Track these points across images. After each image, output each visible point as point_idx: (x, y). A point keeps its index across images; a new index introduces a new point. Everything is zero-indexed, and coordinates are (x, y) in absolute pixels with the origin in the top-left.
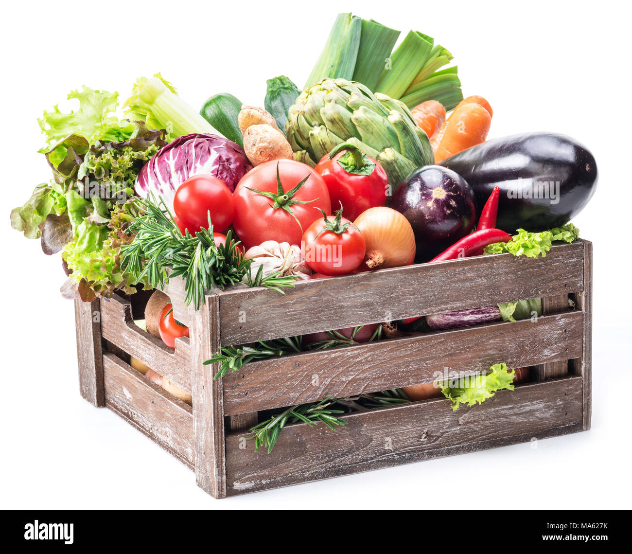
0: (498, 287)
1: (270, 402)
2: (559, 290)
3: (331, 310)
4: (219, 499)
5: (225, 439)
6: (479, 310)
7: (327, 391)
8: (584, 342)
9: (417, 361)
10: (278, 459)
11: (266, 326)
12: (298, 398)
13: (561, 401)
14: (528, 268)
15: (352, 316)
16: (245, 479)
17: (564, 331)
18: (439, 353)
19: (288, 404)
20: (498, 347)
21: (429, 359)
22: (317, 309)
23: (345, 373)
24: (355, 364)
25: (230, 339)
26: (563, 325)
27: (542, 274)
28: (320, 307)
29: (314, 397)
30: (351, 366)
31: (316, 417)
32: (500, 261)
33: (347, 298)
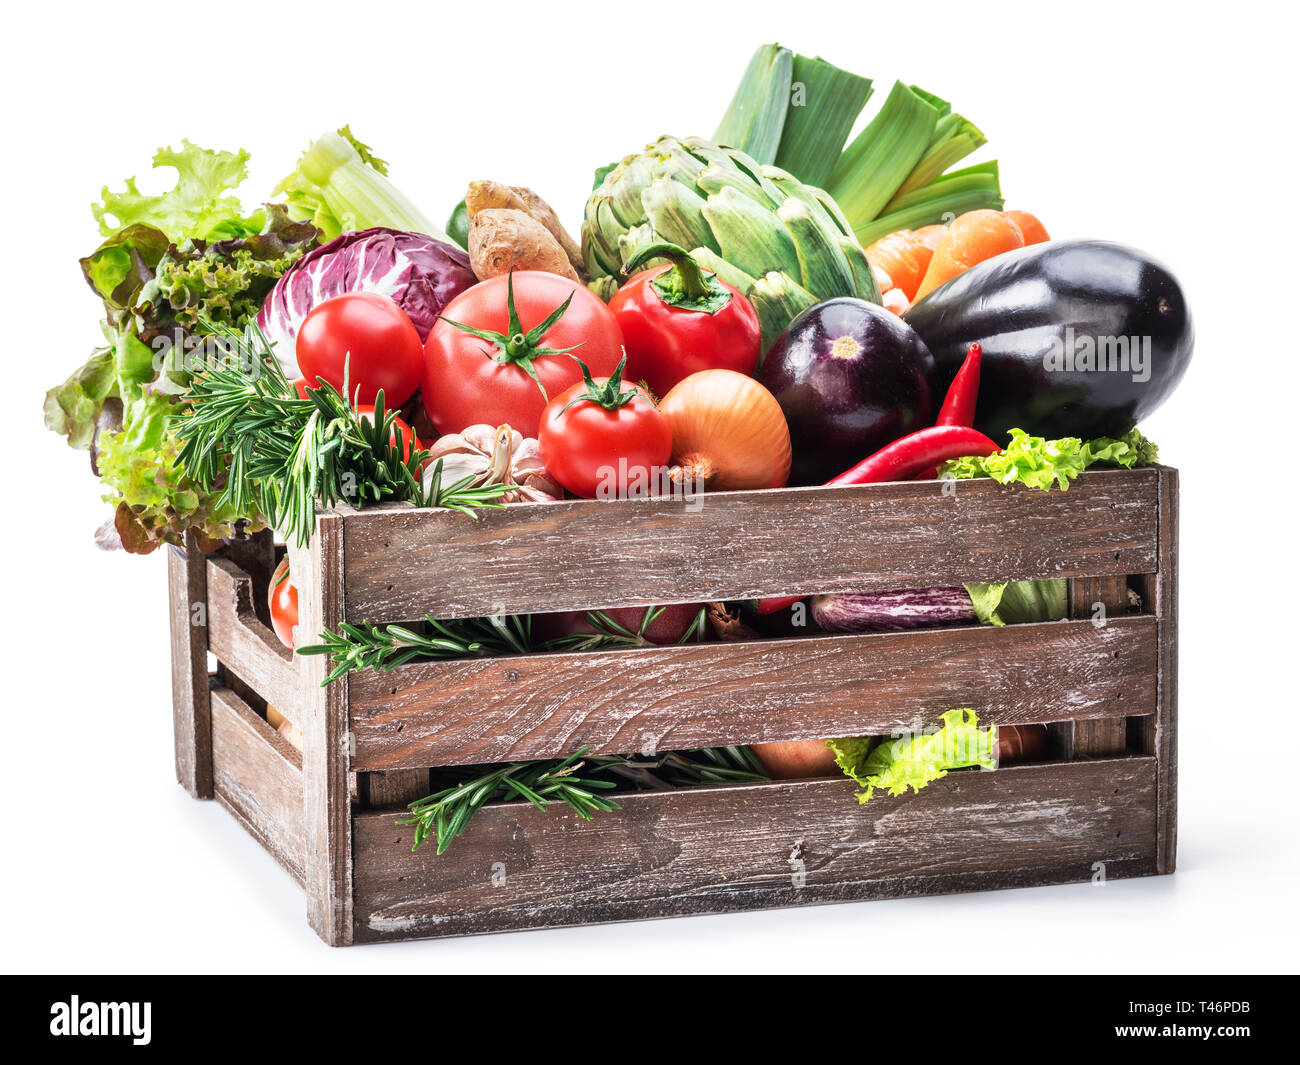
0: (965, 549)
1: (450, 750)
2: (1103, 566)
3: (592, 567)
4: (338, 946)
5: (352, 822)
6: (923, 595)
7: (578, 738)
8: (1160, 682)
9: (779, 690)
10: (468, 873)
11: (448, 589)
12: (513, 747)
13: (1106, 804)
14: (1031, 514)
15: (636, 583)
16: (396, 909)
17: (1113, 654)
18: (830, 679)
19: (492, 758)
20: (963, 677)
21: (809, 689)
22: (558, 563)
23: (619, 703)
24: (641, 685)
25: (367, 609)
26: (1111, 642)
27: (1064, 529)
28: (566, 558)
29: (550, 748)
30: (634, 690)
31: (555, 792)
32: (969, 494)
33: (626, 544)
